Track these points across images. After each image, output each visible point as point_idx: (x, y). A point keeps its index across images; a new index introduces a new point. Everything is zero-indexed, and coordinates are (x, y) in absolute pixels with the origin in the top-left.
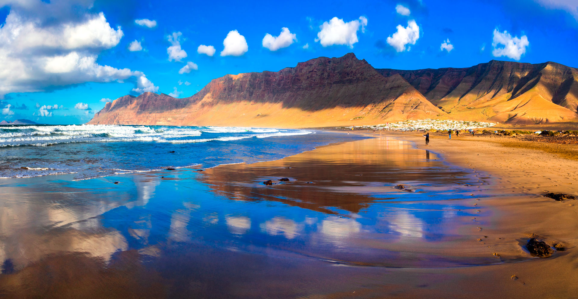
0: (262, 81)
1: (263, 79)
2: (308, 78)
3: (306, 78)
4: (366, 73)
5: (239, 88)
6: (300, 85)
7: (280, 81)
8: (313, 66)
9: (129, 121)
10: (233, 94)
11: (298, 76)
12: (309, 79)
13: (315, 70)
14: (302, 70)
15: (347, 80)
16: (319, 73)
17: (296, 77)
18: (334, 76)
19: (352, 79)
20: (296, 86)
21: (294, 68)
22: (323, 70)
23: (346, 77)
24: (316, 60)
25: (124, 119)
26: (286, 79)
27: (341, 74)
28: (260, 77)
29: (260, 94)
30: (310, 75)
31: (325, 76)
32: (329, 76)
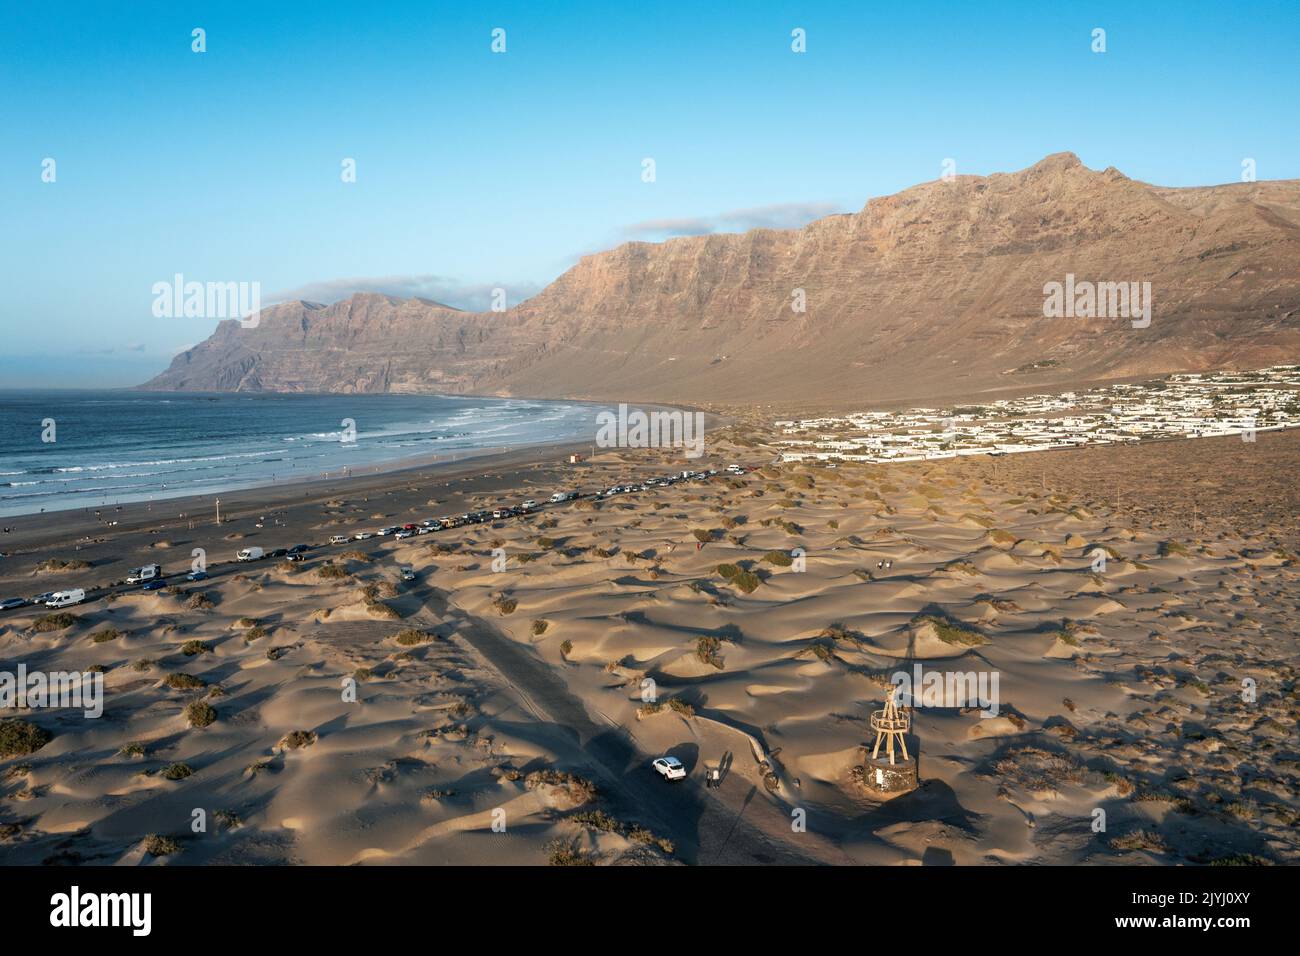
0: (744, 260)
1: (746, 253)
2: (900, 242)
3: (894, 245)
4: (1116, 212)
5: (667, 282)
6: (873, 264)
7: (805, 256)
8: (919, 207)
9: (297, 379)
10: (647, 299)
11: (865, 239)
12: (903, 247)
13: (926, 218)
14: (884, 222)
15: (1041, 241)
16: (938, 226)
17: (861, 243)
18: (994, 231)
19: (1059, 236)
20: (859, 268)
21: (856, 216)
22: (955, 216)
23: (1037, 232)
24: (931, 186)
25: (279, 374)
26: (826, 249)
27: (1019, 222)
28: (737, 246)
29: (734, 297)
30: (907, 232)
31: (960, 235)
32: (974, 231)
